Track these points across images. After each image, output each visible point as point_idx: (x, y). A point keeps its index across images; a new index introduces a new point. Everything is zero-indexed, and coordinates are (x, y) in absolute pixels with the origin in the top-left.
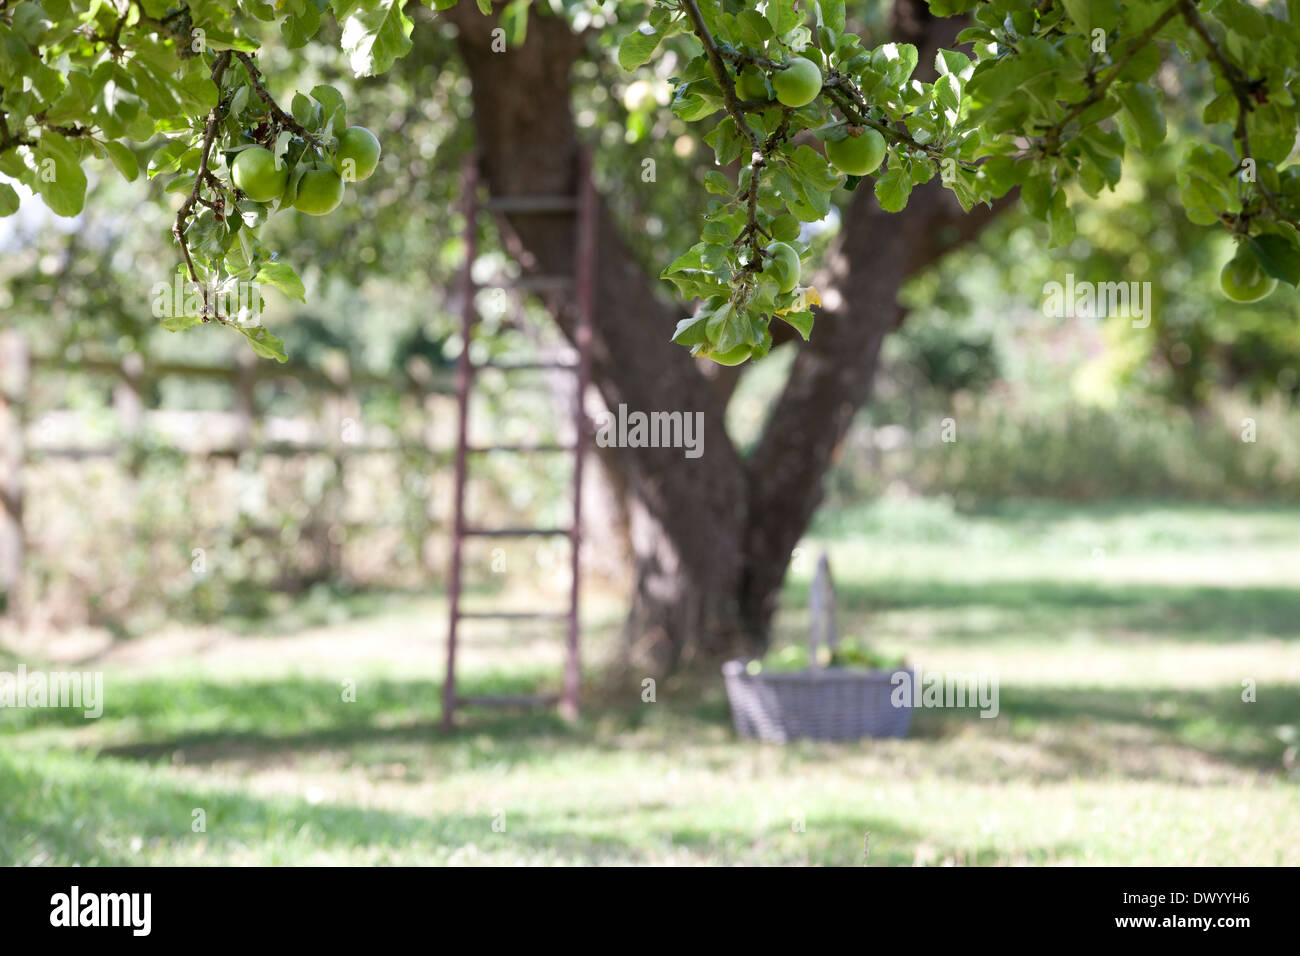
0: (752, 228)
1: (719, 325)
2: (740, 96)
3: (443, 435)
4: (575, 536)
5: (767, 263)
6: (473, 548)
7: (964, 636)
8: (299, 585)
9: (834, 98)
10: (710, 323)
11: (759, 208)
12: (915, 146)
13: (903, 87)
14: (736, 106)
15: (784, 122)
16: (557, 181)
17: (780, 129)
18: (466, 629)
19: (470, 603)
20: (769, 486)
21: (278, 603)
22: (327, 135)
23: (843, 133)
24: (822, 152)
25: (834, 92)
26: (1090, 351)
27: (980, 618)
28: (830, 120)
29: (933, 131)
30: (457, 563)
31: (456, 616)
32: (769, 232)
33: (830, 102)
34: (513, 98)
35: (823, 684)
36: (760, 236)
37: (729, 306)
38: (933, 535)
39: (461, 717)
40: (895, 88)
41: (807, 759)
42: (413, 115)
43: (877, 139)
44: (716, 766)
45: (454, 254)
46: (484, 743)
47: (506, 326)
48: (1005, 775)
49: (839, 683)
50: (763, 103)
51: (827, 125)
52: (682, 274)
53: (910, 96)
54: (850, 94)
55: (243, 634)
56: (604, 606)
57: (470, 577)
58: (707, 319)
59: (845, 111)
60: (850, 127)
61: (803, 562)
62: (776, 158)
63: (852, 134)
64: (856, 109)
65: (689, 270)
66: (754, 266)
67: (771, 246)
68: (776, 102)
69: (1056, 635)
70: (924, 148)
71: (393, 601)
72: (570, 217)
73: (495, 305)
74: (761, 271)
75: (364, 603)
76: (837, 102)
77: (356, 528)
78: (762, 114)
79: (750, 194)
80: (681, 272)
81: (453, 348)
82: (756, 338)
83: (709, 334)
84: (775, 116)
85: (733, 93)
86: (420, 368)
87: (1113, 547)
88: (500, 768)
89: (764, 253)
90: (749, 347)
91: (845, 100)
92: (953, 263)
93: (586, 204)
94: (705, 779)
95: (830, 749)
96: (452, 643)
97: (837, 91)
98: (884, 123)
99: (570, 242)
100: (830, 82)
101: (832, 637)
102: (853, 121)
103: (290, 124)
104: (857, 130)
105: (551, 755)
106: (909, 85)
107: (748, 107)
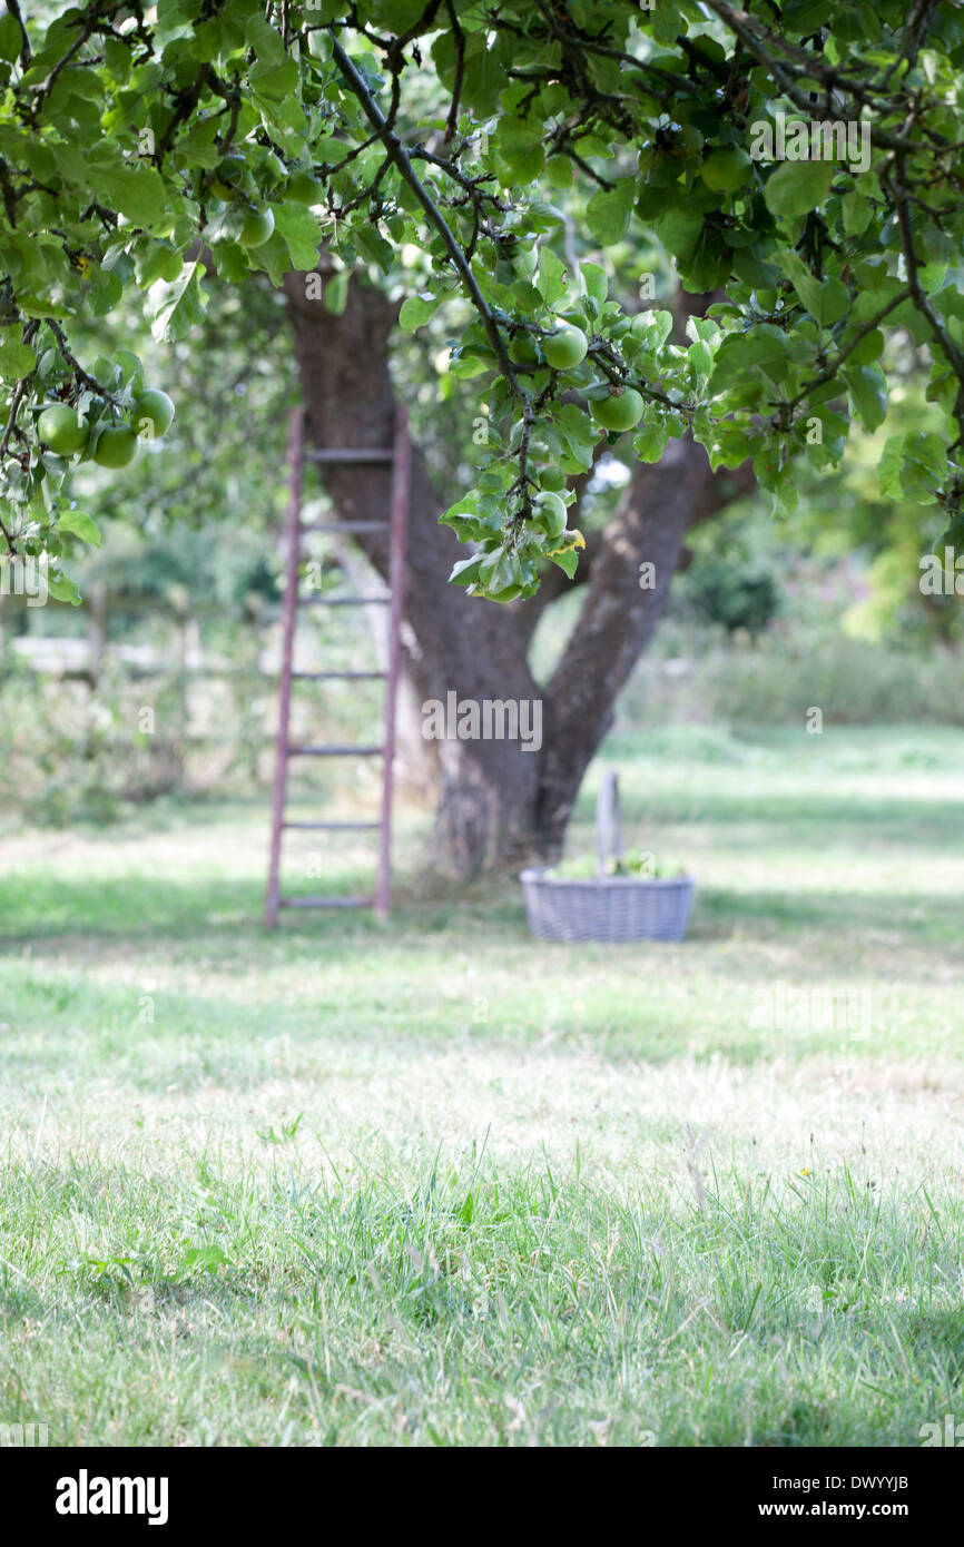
0: (524, 481)
1: (493, 567)
2: (512, 357)
3: (272, 662)
4: (388, 751)
5: (536, 511)
6: (297, 765)
7: (738, 847)
8: (145, 796)
9: (597, 361)
10: (483, 565)
11: (529, 462)
12: (669, 404)
13: (659, 351)
14: (506, 367)
15: (552, 382)
16: (375, 434)
17: (548, 389)
18: (290, 837)
19: (292, 814)
20: (563, 711)
21: (126, 809)
22: (125, 396)
23: (605, 393)
24: (587, 411)
25: (598, 356)
26: (855, 592)
27: (751, 831)
28: (594, 381)
29: (687, 392)
30: (282, 777)
31: (280, 827)
32: (538, 484)
33: (594, 364)
34: (335, 359)
35: (609, 890)
36: (530, 486)
37: (500, 550)
38: (711, 755)
39: (285, 917)
40: (652, 353)
41: (593, 960)
42: (246, 375)
43: (636, 398)
44: (509, 965)
45: (284, 499)
46: (300, 942)
47: (331, 564)
48: (770, 973)
49: (625, 889)
50: (532, 366)
51: (591, 386)
52: (458, 519)
53: (667, 360)
54: (611, 358)
55: (93, 840)
56: (414, 817)
57: (295, 789)
58: (481, 562)
59: (608, 373)
60: (612, 388)
61: (595, 779)
62: (542, 416)
63: (614, 394)
64: (617, 371)
65: (464, 515)
66: (525, 514)
67: (539, 497)
68: (545, 365)
69: (820, 846)
70: (678, 406)
71: (228, 810)
72: (386, 466)
73: (319, 545)
74: (530, 518)
75: (200, 812)
76: (600, 365)
77: (198, 743)
78: (532, 376)
79: (522, 450)
80: (457, 518)
81: (282, 583)
82: (526, 578)
83: (482, 575)
84: (544, 379)
85: (506, 356)
86: (255, 601)
87: (871, 767)
88: (316, 965)
89: (534, 502)
90: (519, 587)
91: (607, 363)
92: (734, 513)
93: (400, 455)
94: (501, 976)
95: (612, 948)
96: (276, 847)
97: (600, 355)
98: (643, 383)
99: (387, 489)
100: (594, 347)
101: (616, 848)
102: (614, 381)
103: (92, 386)
104: (618, 390)
105: (363, 952)
106: (666, 350)
107: (520, 370)
